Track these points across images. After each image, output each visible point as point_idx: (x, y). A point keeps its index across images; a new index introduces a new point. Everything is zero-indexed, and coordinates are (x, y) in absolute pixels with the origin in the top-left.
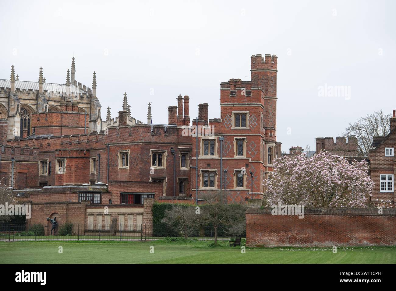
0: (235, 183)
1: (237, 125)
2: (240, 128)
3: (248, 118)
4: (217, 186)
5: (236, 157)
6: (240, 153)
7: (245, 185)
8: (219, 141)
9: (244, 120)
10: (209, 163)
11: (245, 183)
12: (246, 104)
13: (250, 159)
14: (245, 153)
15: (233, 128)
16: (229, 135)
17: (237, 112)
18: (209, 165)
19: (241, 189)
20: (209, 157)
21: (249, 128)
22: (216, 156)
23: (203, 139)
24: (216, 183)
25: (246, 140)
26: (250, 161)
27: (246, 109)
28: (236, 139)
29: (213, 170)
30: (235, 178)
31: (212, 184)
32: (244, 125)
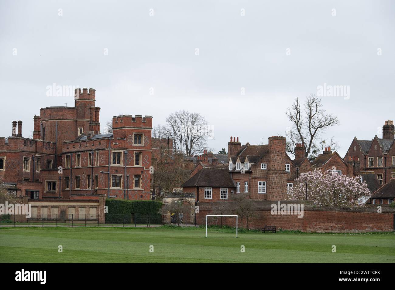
0: (134, 185)
1: (136, 143)
2: (138, 145)
3: (143, 138)
4: (123, 186)
5: (135, 166)
6: (137, 163)
7: (141, 186)
8: (124, 154)
9: (140, 139)
10: (117, 169)
11: (141, 185)
12: (142, 128)
13: (144, 167)
14: (141, 164)
15: (133, 145)
16: (131, 149)
17: (136, 133)
18: (117, 171)
19: (138, 189)
20: (117, 165)
21: (144, 145)
22: (122, 165)
23: (113, 152)
24: (122, 184)
25: (142, 154)
26: (145, 169)
27: (142, 131)
28: (135, 153)
29: (120, 175)
30: (134, 181)
31: (118, 185)
32: (140, 143)
